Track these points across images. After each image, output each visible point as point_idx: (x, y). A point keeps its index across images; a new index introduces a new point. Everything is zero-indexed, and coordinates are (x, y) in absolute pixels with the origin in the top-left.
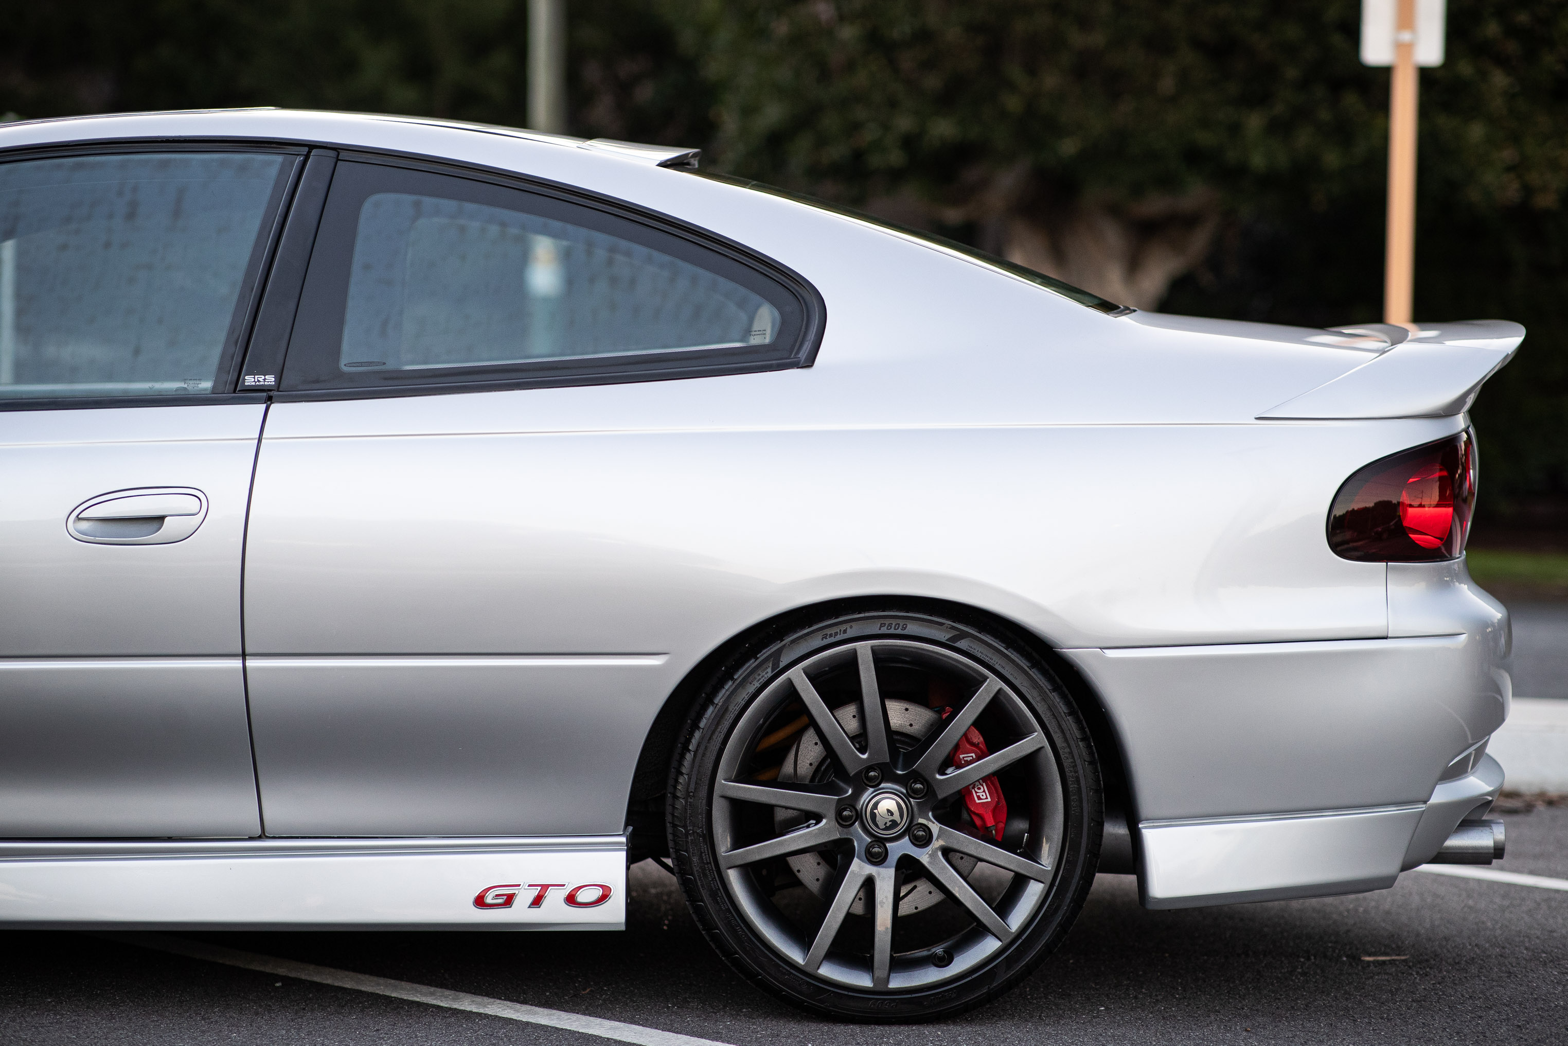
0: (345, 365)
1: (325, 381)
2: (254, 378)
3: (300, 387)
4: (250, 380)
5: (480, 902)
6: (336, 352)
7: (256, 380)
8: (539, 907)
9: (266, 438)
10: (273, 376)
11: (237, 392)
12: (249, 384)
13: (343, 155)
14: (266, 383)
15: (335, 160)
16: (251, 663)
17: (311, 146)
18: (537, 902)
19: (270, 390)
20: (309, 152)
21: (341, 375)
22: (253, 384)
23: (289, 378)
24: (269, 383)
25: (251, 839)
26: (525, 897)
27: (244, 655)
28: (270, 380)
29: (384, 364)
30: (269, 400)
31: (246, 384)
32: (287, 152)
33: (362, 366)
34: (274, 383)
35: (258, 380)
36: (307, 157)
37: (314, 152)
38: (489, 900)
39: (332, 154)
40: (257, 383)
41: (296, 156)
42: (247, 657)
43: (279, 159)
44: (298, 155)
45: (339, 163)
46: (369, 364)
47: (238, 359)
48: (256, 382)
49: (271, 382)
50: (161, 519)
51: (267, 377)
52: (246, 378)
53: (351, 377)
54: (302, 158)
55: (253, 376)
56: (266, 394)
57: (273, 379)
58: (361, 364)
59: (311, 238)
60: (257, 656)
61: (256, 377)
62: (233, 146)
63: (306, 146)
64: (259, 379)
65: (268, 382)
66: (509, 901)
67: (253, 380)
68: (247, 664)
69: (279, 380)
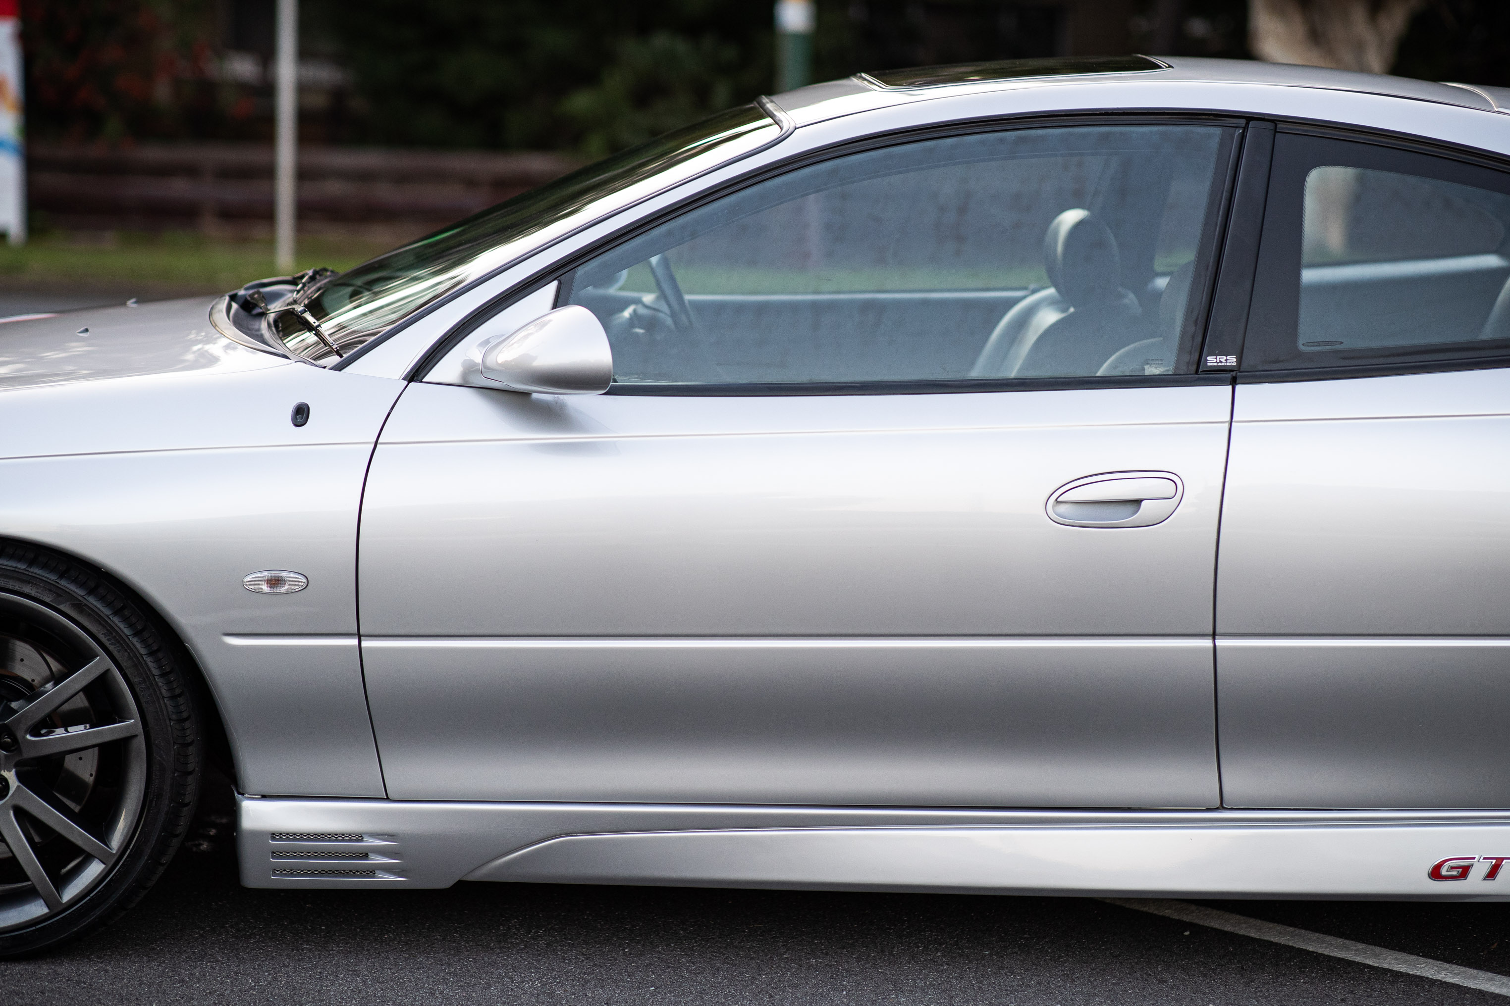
0: (1303, 345)
1: (1282, 361)
2: (1216, 358)
3: (1260, 368)
4: (1212, 361)
5: (1436, 873)
6: (1293, 330)
7: (1218, 361)
8: (1494, 880)
9: (1236, 422)
10: (1235, 357)
11: (1199, 373)
12: (1211, 364)
13: (1280, 125)
14: (1228, 364)
15: (1273, 133)
16: (1221, 643)
17: (1249, 118)
18: (1492, 874)
19: (1233, 371)
20: (1247, 124)
21: (1300, 355)
22: (1216, 364)
23: (1251, 360)
24: (1231, 364)
25: (1209, 810)
26: (1480, 869)
27: (1214, 635)
28: (1232, 360)
29: (1342, 343)
30: (1234, 382)
31: (1209, 364)
32: (1224, 124)
33: (1320, 346)
34: (1235, 364)
35: (1220, 361)
36: (1245, 129)
37: (1252, 124)
38: (1444, 872)
39: (1270, 126)
40: (1220, 364)
41: (1234, 128)
42: (1217, 637)
43: (1218, 131)
44: (1237, 127)
45: (1278, 135)
46: (1327, 343)
47: (1199, 339)
48: (1218, 363)
49: (1233, 362)
50: (1138, 502)
51: (1228, 357)
52: (1209, 358)
53: (1310, 356)
54: (1241, 131)
55: (1215, 357)
56: (1230, 375)
57: (1235, 360)
58: (1319, 344)
59: (1261, 214)
60: (1226, 636)
61: (1218, 357)
62: (1171, 118)
63: (1243, 118)
64: (1221, 359)
65: (1230, 362)
66: (1464, 872)
67: (1215, 360)
68: (1217, 644)
69: (1240, 360)
